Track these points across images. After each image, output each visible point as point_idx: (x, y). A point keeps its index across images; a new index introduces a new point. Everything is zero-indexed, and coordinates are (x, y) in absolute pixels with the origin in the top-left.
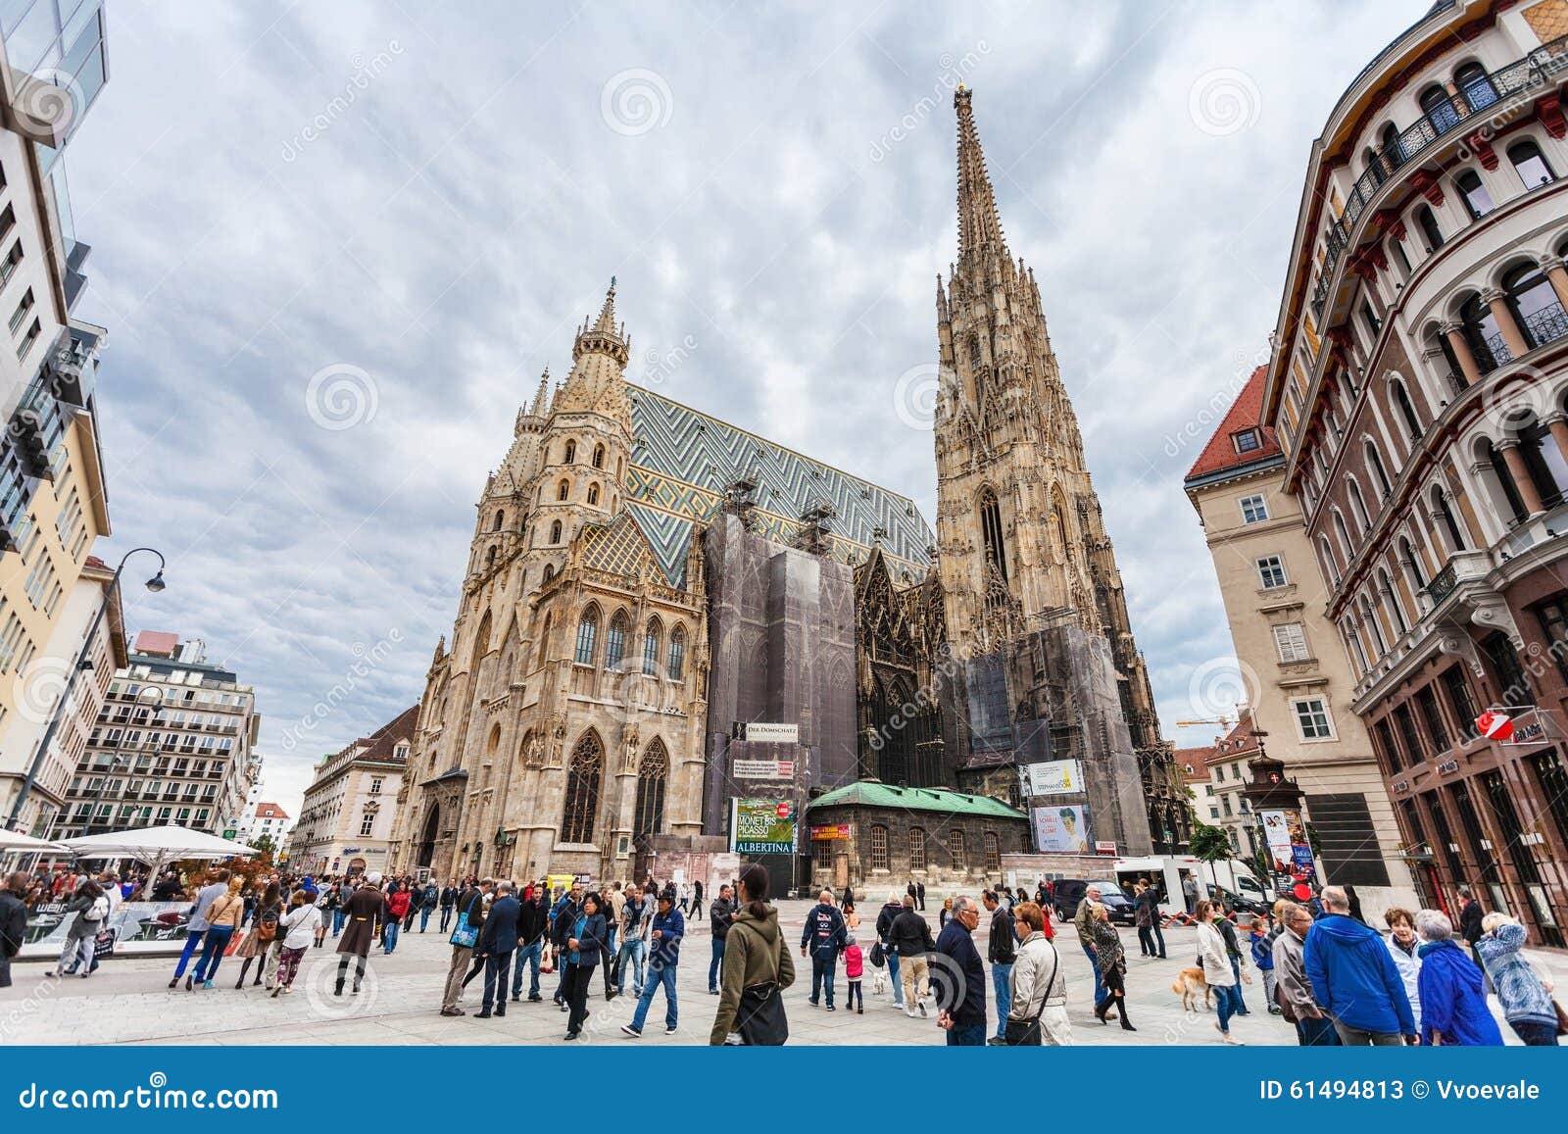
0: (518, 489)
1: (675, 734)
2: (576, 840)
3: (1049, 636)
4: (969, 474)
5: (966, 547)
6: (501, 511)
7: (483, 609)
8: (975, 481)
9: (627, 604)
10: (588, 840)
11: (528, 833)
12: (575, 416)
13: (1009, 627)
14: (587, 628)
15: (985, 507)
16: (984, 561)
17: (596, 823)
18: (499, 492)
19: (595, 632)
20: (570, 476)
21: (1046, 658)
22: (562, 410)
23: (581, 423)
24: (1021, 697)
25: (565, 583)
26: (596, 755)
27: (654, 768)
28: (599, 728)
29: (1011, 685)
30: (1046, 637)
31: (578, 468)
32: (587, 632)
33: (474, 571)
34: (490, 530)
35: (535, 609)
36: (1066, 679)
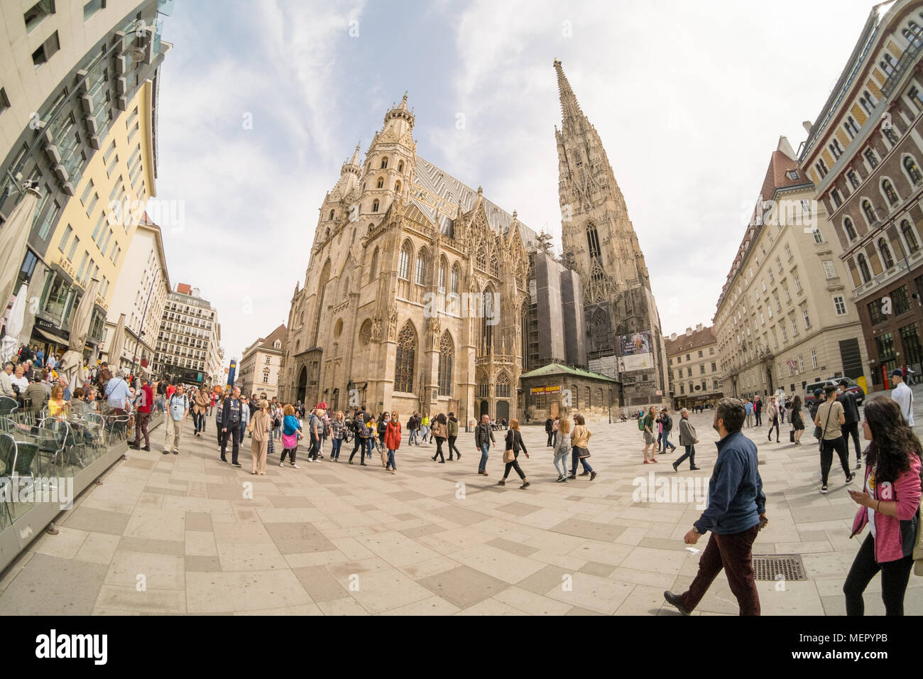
0: (343, 198)
1: (457, 330)
2: (403, 390)
3: (636, 292)
4: (580, 214)
5: (580, 249)
6: (333, 210)
7: (324, 259)
8: (584, 217)
9: (428, 244)
10: (410, 391)
11: (375, 384)
12: (388, 145)
13: (605, 290)
14: (404, 255)
15: (589, 230)
16: (589, 257)
17: (414, 381)
18: (332, 200)
19: (409, 258)
20: (384, 175)
21: (634, 304)
22: (379, 142)
23: (391, 148)
24: (619, 323)
25: (392, 224)
26: (412, 337)
27: (445, 349)
28: (414, 320)
29: (614, 317)
30: (634, 292)
31: (390, 171)
32: (404, 257)
33: (318, 241)
34: (327, 220)
35: (365, 247)
36: (644, 313)
